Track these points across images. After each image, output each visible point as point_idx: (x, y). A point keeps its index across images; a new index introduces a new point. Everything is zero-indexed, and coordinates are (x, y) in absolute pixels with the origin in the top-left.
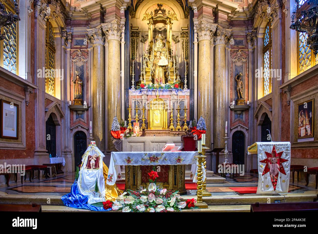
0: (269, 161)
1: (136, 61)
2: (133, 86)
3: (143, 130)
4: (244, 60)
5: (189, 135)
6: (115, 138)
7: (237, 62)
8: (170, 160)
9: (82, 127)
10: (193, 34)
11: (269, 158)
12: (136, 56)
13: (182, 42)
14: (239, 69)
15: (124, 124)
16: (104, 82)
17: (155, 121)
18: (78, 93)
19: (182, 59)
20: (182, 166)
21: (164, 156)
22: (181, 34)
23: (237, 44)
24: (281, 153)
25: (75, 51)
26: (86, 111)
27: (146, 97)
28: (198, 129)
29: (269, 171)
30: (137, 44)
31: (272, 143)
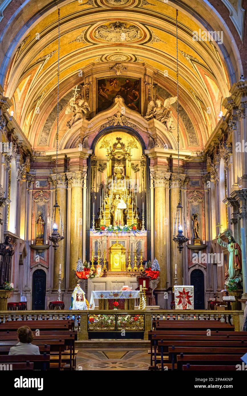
0: (181, 297)
1: (93, 191)
2: (94, 227)
3: (104, 271)
4: (201, 200)
5: (143, 276)
6: (80, 278)
7: (194, 201)
8: (125, 296)
9: (42, 266)
10: (150, 179)
11: (181, 295)
12: (93, 185)
13: (142, 171)
14: (195, 208)
15: (88, 265)
16: (66, 223)
17: (115, 264)
18: (40, 233)
19: (143, 189)
20: (132, 299)
21: (122, 293)
22: (141, 162)
23: (194, 185)
24: (188, 293)
25: (37, 192)
26: (46, 250)
27: (106, 238)
28: (153, 270)
29: (181, 302)
30: (94, 173)
31: (183, 286)
